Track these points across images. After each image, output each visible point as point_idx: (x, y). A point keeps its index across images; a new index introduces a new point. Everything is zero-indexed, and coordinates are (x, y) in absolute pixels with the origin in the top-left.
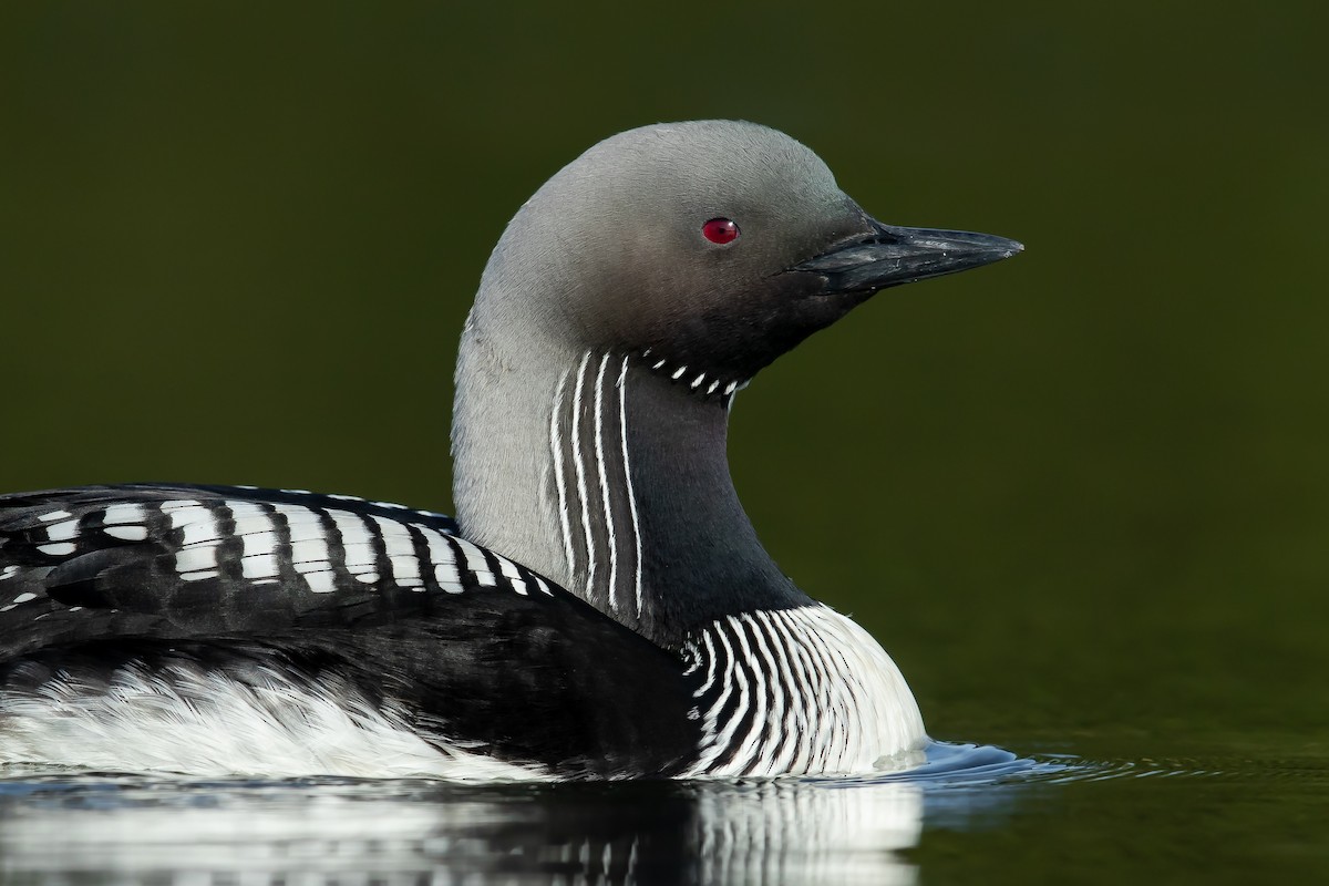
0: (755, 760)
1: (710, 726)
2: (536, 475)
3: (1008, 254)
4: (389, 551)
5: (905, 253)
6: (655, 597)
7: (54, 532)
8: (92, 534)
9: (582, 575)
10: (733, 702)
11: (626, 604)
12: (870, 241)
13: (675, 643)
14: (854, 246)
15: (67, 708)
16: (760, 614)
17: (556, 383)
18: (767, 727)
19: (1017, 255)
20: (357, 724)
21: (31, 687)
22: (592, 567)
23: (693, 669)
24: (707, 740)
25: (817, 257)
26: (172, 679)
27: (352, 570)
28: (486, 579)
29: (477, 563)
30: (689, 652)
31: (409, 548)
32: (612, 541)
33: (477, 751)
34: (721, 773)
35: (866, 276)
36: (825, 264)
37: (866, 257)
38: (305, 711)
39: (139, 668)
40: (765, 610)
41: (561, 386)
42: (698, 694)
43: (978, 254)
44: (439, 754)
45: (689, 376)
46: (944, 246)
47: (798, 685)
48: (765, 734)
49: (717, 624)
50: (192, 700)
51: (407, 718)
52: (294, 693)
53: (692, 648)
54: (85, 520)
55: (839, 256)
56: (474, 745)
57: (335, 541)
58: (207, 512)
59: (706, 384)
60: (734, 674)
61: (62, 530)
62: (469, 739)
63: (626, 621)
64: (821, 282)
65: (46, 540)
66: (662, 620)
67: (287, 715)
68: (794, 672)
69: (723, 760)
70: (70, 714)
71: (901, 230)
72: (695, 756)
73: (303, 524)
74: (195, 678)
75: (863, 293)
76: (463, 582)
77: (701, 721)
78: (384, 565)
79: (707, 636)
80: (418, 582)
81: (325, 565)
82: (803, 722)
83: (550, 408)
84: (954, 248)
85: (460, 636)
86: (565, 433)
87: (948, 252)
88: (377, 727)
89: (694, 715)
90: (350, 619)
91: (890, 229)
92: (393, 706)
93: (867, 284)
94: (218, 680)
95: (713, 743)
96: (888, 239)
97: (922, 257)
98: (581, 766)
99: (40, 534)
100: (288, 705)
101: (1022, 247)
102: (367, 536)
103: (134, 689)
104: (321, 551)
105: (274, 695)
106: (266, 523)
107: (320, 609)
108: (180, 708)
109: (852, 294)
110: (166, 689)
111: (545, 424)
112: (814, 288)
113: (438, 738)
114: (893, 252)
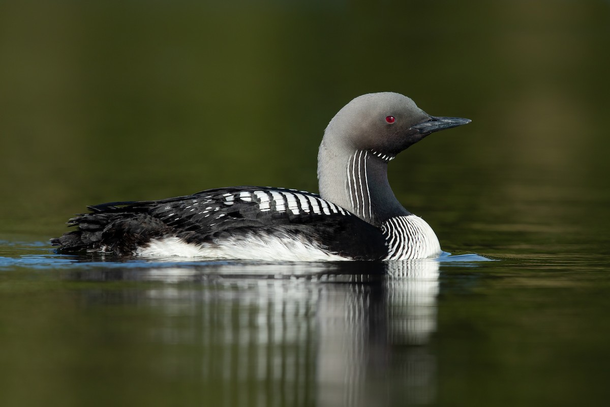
0: (402, 255)
1: (390, 247)
2: (344, 183)
3: (467, 123)
4: (312, 204)
5: (440, 123)
6: (374, 213)
7: (227, 199)
8: (237, 200)
9: (356, 208)
10: (395, 240)
11: (367, 215)
12: (430, 120)
13: (379, 225)
14: (426, 122)
15: (234, 243)
16: (400, 217)
17: (348, 159)
18: (404, 246)
19: (470, 123)
20: (306, 247)
21: (225, 237)
22: (358, 206)
23: (385, 232)
24: (390, 250)
25: (416, 125)
26: (260, 236)
27: (303, 209)
28: (335, 211)
29: (333, 207)
30: (383, 228)
31: (317, 203)
32: (363, 199)
33: (335, 254)
34: (393, 259)
35: (429, 129)
36: (418, 127)
37: (429, 124)
38: (294, 244)
39: (252, 233)
40: (401, 216)
41: (350, 160)
42: (387, 239)
43: (459, 123)
44: (326, 255)
45: (382, 156)
46: (450, 121)
47: (411, 235)
48: (404, 248)
49: (390, 220)
50: (266, 242)
51: (318, 246)
52: (291, 240)
53: (384, 226)
54: (235, 196)
55: (422, 124)
56: (335, 253)
57: (298, 202)
58: (266, 194)
59: (386, 158)
60: (395, 233)
61: (230, 198)
62: (333, 251)
63: (368, 221)
64: (417, 132)
65: (226, 201)
66: (376, 219)
67: (289, 245)
68: (410, 232)
69: (394, 255)
70: (235, 245)
71: (438, 118)
72: (387, 255)
73: (290, 197)
74: (266, 236)
75: (428, 133)
76: (330, 212)
77: (388, 246)
78: (311, 208)
79: (387, 223)
80: (320, 212)
81: (297, 208)
82: (413, 244)
83: (347, 165)
84: (453, 122)
85: (330, 225)
86: (351, 171)
87: (451, 123)
88: (312, 248)
89: (386, 244)
90: (303, 221)
91: (435, 117)
92: (315, 243)
93: (429, 132)
94: (272, 237)
95: (391, 251)
96: (435, 120)
97: (444, 124)
98: (360, 258)
99: (224, 199)
100: (290, 243)
101: (471, 121)
102: (306, 200)
103: (251, 239)
104: (295, 204)
105: (286, 240)
106: (281, 197)
107: (296, 219)
108: (262, 243)
109: (426, 134)
110: (259, 239)
111: (346, 169)
112: (415, 133)
113: (326, 251)
114: (436, 123)
